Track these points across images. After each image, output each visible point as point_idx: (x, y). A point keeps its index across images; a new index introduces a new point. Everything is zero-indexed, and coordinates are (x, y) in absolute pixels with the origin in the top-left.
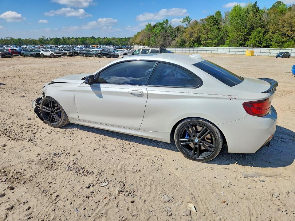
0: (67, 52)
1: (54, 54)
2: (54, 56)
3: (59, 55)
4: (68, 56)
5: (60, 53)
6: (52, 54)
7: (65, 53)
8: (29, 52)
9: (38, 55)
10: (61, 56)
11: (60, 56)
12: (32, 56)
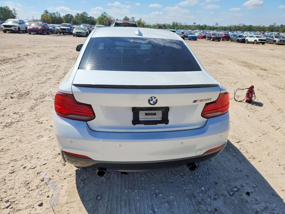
0: (277, 40)
1: (258, 40)
2: (257, 43)
3: (263, 42)
4: (276, 44)
5: (265, 40)
6: (256, 40)
7: (275, 41)
8: (237, 37)
9: (243, 41)
10: (265, 43)
11: (263, 44)
12: (238, 41)
